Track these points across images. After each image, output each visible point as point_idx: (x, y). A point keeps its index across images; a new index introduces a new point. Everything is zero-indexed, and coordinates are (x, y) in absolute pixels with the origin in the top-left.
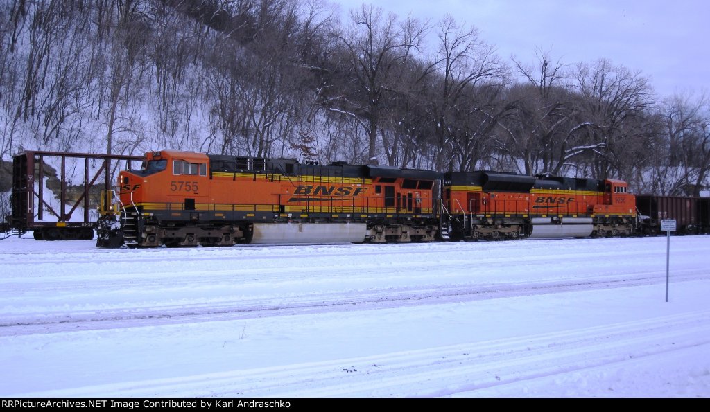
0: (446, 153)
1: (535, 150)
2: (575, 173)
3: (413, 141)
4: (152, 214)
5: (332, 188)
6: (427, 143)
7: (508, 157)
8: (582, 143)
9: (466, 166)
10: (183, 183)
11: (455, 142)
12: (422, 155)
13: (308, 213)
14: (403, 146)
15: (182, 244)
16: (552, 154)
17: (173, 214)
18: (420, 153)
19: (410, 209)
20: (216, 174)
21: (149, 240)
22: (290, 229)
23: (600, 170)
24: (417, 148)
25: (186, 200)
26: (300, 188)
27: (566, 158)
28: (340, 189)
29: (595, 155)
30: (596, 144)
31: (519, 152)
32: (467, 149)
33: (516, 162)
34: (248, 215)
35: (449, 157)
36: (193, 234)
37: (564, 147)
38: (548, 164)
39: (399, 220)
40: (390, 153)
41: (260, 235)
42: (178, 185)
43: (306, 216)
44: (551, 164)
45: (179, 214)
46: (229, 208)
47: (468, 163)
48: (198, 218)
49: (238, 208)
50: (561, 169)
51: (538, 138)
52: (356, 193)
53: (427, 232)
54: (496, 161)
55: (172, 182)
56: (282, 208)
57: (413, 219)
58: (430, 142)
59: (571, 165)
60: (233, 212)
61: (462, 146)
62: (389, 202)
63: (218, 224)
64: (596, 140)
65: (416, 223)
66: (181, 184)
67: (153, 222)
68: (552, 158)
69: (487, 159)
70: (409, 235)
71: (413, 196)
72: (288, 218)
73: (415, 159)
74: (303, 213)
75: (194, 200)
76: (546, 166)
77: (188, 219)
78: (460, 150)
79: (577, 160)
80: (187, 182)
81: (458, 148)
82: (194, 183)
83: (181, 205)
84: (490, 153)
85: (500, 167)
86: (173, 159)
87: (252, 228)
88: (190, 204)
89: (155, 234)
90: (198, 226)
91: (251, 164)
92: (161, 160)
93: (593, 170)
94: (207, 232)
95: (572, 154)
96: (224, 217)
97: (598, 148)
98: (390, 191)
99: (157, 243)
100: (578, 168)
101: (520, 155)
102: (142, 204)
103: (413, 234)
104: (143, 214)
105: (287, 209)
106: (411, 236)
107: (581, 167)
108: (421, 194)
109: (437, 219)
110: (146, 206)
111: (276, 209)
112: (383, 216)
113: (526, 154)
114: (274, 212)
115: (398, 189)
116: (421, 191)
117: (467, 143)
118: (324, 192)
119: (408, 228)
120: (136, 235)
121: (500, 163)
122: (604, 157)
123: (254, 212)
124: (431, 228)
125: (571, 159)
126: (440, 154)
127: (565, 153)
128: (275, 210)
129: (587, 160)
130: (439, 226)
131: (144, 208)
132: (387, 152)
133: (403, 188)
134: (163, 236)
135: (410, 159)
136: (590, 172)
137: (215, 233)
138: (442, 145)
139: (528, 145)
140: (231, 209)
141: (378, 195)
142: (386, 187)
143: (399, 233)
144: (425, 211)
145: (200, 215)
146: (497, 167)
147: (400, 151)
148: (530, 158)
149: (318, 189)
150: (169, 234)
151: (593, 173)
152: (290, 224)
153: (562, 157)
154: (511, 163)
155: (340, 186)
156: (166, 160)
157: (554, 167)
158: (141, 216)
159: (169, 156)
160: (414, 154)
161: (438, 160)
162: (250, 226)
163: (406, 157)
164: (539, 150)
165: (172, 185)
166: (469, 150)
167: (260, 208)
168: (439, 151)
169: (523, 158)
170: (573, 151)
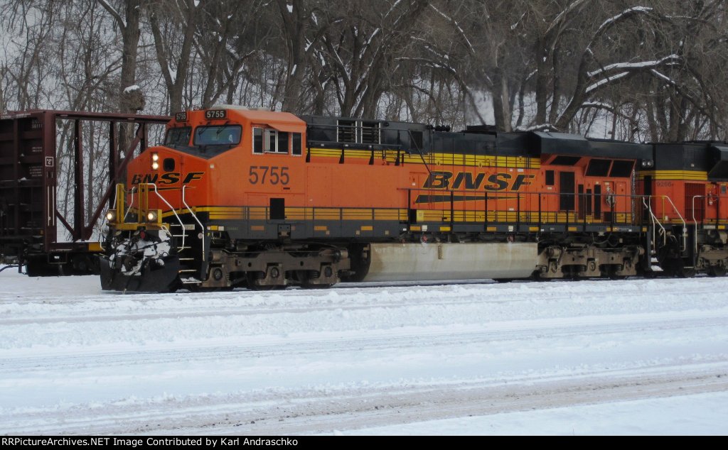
0: (307, 77)
1: (517, 71)
2: (610, 127)
3: (228, 46)
4: (221, 229)
5: (481, 176)
6: (261, 51)
7: (454, 86)
8: (625, 55)
9: (354, 109)
10: (267, 168)
11: (330, 49)
12: (251, 80)
13: (451, 224)
14: (204, 59)
15: (261, 283)
16: (556, 80)
17: (254, 228)
18: (247, 76)
19: (597, 216)
20: (315, 152)
21: (214, 276)
22: (424, 253)
23: (668, 117)
24: (238, 64)
25: (272, 200)
26: (432, 176)
27: (588, 89)
28: (493, 179)
29: (656, 84)
30: (658, 58)
31: (479, 75)
32: (358, 66)
33: (472, 100)
34: (364, 228)
35: (314, 85)
36: (276, 264)
37: (583, 66)
38: (548, 103)
39: (584, 237)
40: (173, 74)
41: (380, 265)
42: (260, 172)
43: (448, 229)
44: (555, 105)
45: (262, 228)
46: (333, 215)
47: (359, 99)
48: (289, 234)
49: (351, 215)
50: (578, 115)
51: (523, 43)
52: (516, 186)
53: (625, 259)
54: (425, 97)
55: (252, 167)
56: (412, 214)
57: (607, 234)
58: (268, 49)
59: (600, 107)
60: (341, 223)
61: (345, 59)
62: (566, 204)
63: (314, 245)
64: (660, 46)
65: (611, 243)
66: (265, 170)
67: (222, 242)
68: (556, 90)
69: (404, 92)
70: (598, 265)
71: (602, 191)
72: (420, 233)
73: (233, 89)
74: (444, 224)
75: (283, 200)
76: (541, 108)
77: (275, 237)
78: (341, 69)
79: (615, 94)
80: (273, 168)
81: (336, 65)
82: (283, 168)
83: (264, 209)
84: (412, 77)
85: (434, 109)
86: (252, 124)
87: (369, 252)
88: (277, 207)
89: (220, 265)
90: (285, 250)
91: (359, 131)
92: (226, 125)
93: (650, 119)
94: (299, 259)
95: (605, 81)
96: (328, 233)
97: (664, 68)
98: (567, 180)
99: (226, 283)
100: (616, 114)
101: (479, 83)
102: (207, 209)
103: (604, 262)
104: (209, 228)
105: (420, 216)
106: (602, 267)
107: (624, 112)
108: (614, 186)
109: (643, 233)
110: (215, 213)
111: (404, 217)
112: (562, 229)
113: (497, 80)
114: (401, 222)
115: (579, 179)
116: (616, 180)
117: (356, 52)
118: (469, 185)
119: (597, 251)
120: (196, 267)
121: (436, 103)
122: (676, 87)
123: (373, 223)
124: (634, 252)
125: (601, 92)
126: (292, 78)
127: (588, 78)
128: (402, 218)
129: (638, 95)
130: (645, 248)
131: (211, 217)
132: (165, 73)
133: (587, 175)
134: (234, 269)
135: (220, 92)
136: (644, 124)
137: (311, 263)
138: (296, 57)
139: (501, 59)
140: (338, 218)
141: (550, 188)
142: (563, 174)
143: (584, 262)
144: (620, 218)
145: (293, 228)
146: (428, 110)
147: (196, 70)
148: (505, 88)
149: (460, 176)
150: (244, 265)
151: (652, 127)
152: (424, 244)
153: (579, 87)
154: (461, 101)
155: (492, 172)
156: (240, 125)
157: (560, 112)
158: (206, 231)
159: (245, 119)
160: (230, 79)
161: (288, 94)
162: (365, 249)
163: (210, 85)
164: (527, 71)
165: (251, 174)
166: (362, 68)
167: (382, 216)
168: (290, 70)
169: (490, 89)
170: (605, 74)
